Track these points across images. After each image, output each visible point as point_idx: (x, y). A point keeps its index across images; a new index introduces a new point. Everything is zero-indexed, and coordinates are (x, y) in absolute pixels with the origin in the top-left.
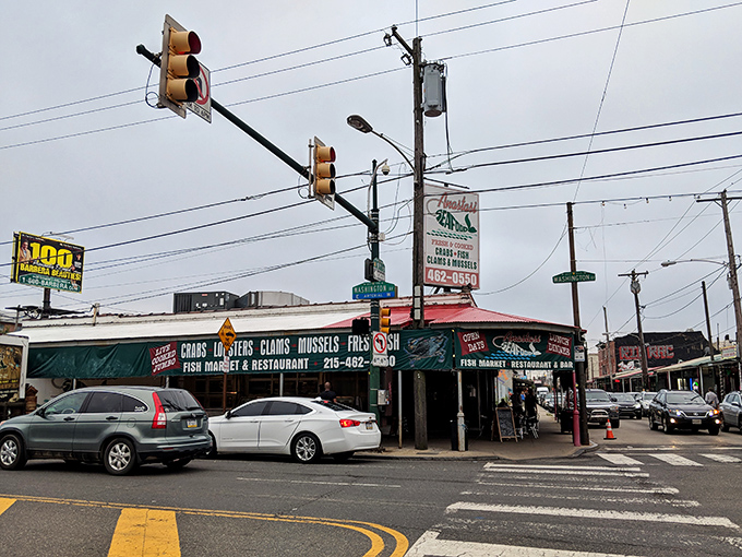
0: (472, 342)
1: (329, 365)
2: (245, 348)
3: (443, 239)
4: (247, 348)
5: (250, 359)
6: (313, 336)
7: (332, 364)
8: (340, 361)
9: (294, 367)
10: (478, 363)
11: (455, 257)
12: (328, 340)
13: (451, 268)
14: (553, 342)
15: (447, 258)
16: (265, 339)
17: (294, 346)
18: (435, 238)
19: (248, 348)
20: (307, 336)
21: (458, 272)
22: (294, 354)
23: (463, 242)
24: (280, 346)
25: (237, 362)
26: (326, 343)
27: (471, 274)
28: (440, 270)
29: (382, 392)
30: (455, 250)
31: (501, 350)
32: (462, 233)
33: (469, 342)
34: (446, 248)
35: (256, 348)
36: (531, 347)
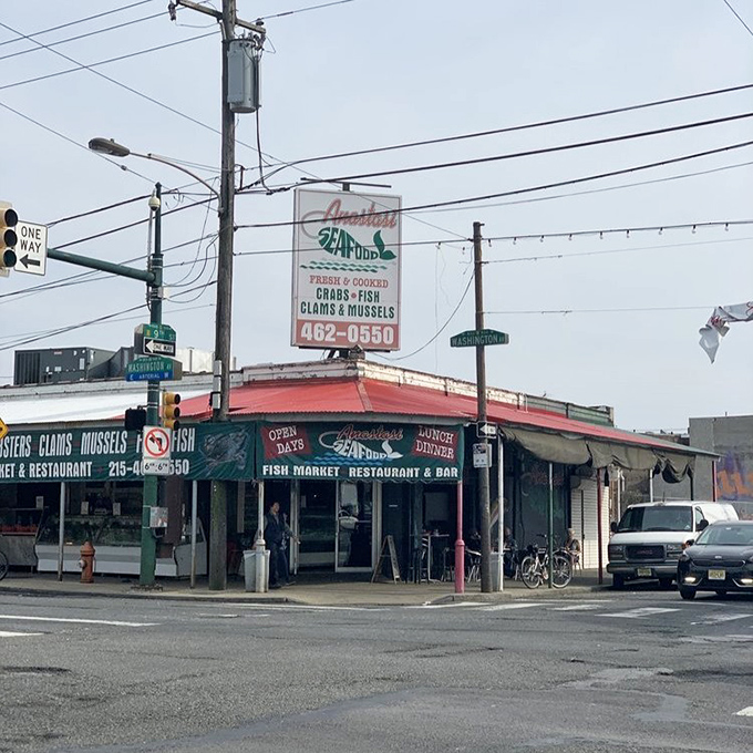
0: (283, 441)
1: (115, 471)
2: (22, 445)
3: (331, 273)
4: (23, 446)
5: (27, 461)
6: (99, 430)
7: (117, 469)
8: (127, 466)
9: (76, 474)
10: (291, 470)
11: (352, 302)
12: (115, 436)
13: (346, 318)
14: (424, 439)
15: (337, 303)
16: (45, 433)
17: (76, 444)
18: (316, 272)
19: (26, 447)
20: (92, 430)
21: (359, 325)
22: (76, 457)
23: (370, 275)
24: (60, 445)
25: (13, 465)
26: (112, 441)
27: (383, 326)
28: (325, 323)
29: (155, 511)
30: (353, 289)
31: (332, 451)
32: (368, 262)
33: (279, 441)
34: (336, 287)
35: (35, 445)
36: (385, 446)
